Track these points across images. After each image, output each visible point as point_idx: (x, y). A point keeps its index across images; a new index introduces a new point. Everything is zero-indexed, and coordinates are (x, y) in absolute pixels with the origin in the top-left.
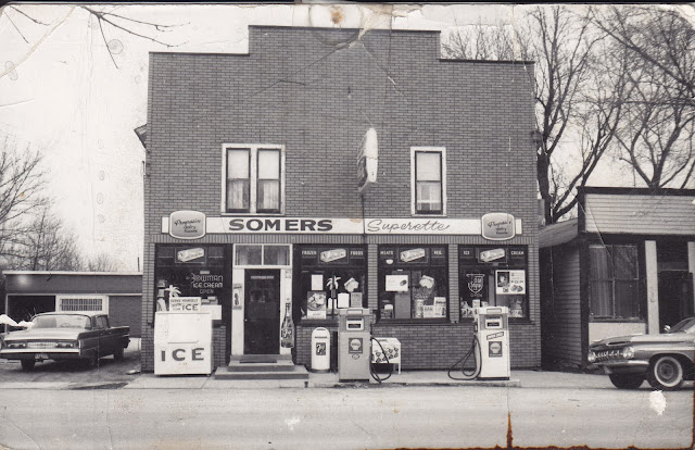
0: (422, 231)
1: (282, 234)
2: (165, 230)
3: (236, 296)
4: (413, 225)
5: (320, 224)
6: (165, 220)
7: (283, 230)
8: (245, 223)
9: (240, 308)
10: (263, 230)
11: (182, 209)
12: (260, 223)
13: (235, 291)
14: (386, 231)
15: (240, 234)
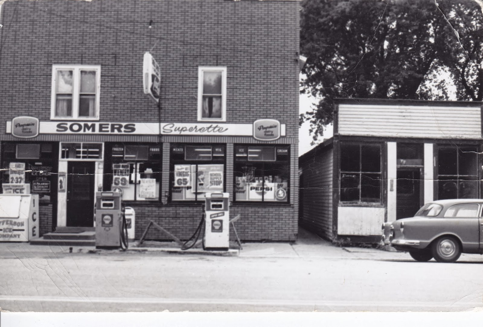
0: (206, 133)
1: (96, 135)
2: (8, 130)
3: (61, 182)
4: (198, 128)
5: (126, 127)
6: (9, 124)
7: (97, 131)
8: (68, 126)
9: (63, 191)
10: (82, 132)
11: (22, 115)
12: (80, 126)
13: (60, 178)
14: (177, 133)
15: (64, 134)
